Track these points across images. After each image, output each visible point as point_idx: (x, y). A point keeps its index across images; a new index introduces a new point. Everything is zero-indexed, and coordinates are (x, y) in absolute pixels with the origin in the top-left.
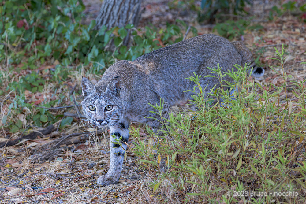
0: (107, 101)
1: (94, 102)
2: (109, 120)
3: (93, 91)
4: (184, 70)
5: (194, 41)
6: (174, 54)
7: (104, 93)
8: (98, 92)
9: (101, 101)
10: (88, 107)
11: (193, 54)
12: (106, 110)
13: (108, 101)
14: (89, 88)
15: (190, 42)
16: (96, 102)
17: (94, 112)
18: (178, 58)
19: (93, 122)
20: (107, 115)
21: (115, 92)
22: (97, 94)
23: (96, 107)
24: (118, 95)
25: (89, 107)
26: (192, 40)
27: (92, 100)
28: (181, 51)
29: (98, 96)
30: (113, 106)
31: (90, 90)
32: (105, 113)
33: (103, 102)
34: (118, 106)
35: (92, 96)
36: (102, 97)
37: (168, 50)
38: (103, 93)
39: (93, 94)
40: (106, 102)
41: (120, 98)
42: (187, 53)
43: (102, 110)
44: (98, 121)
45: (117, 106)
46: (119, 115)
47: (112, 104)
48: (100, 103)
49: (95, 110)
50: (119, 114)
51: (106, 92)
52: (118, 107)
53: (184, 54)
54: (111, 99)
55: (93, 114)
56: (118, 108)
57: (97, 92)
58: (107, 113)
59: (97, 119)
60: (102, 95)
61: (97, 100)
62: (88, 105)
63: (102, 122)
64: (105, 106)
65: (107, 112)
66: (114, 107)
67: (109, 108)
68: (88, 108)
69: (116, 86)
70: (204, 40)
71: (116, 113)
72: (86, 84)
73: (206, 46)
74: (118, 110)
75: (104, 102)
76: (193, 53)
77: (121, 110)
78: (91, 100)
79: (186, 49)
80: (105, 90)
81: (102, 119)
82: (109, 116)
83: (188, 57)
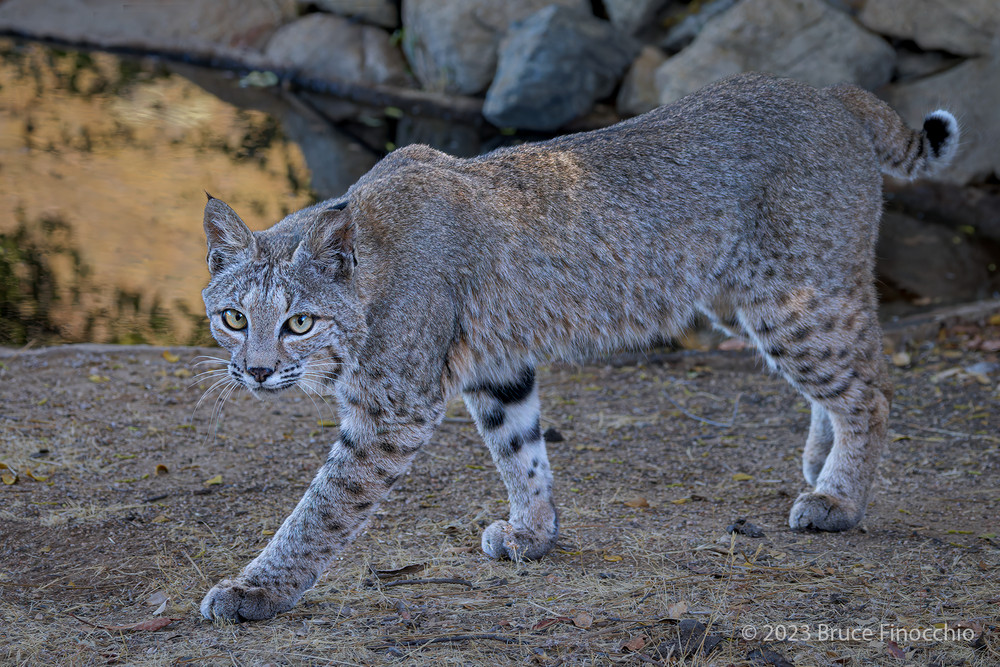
0: (292, 296)
1: (241, 299)
2: (296, 371)
3: (247, 254)
4: (665, 224)
5: (707, 107)
6: (634, 158)
7: (286, 267)
8: (265, 259)
9: (270, 294)
10: (219, 312)
11: (705, 160)
12: (286, 329)
13: (296, 299)
14: (232, 242)
15: (691, 109)
16: (249, 299)
17: (238, 336)
18: (644, 179)
19: (234, 373)
20: (289, 350)
21: (334, 266)
22: (257, 268)
23: (248, 316)
24: (342, 276)
25: (222, 313)
26: (700, 104)
27: (234, 290)
28: (659, 144)
29: (260, 276)
30: (314, 318)
31: (233, 250)
32: (280, 345)
33: (275, 300)
34: (339, 319)
35: (236, 275)
36: (276, 279)
37: (609, 139)
38: (284, 263)
39: (243, 263)
40: (289, 303)
41: (353, 291)
42: (683, 157)
43: (272, 332)
44: (253, 372)
45: (333, 318)
46: (341, 355)
47: (314, 309)
48: (264, 302)
49: (244, 329)
50: (343, 352)
51: (294, 261)
52: (338, 324)
53: (670, 161)
54: (310, 291)
55: (237, 342)
56: (335, 327)
57: (259, 257)
58: (292, 344)
59: (249, 366)
60: (276, 270)
61: (254, 289)
62: (221, 306)
63: (266, 377)
64: (284, 318)
65: (289, 339)
66: (317, 323)
67: (301, 322)
68: (220, 317)
69: (337, 241)
70: (743, 104)
71: (328, 347)
72: (221, 225)
73: (756, 127)
74: (339, 336)
75: (279, 298)
76: (707, 155)
77: (350, 335)
78: (231, 287)
79: (679, 137)
80: (291, 254)
81: (269, 364)
82: (296, 356)
83: (687, 174)
